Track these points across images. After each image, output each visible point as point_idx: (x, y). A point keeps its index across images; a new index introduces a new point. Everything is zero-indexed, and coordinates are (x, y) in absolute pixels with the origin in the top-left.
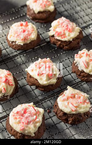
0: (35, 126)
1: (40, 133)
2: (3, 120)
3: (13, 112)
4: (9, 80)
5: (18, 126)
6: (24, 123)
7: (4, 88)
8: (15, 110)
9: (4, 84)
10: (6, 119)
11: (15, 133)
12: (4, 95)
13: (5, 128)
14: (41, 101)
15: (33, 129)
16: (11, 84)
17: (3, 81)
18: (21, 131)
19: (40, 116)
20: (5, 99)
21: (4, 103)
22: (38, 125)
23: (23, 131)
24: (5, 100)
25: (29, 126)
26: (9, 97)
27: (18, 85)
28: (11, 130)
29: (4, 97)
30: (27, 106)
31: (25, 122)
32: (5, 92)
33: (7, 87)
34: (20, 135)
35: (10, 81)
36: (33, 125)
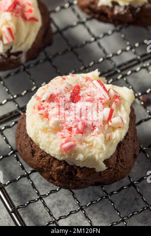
0: (108, 140)
1: (122, 161)
2: (5, 125)
3: (38, 99)
4: (24, 7)
5: (54, 139)
6: (75, 130)
7: (9, 29)
8: (44, 91)
9: (8, 16)
10: (16, 123)
11: (44, 162)
12: (9, 50)
13: (12, 149)
14: (122, 71)
15: (102, 149)
16: (29, 15)
17: (7, 8)
18: (62, 155)
19: (123, 108)
20: (11, 62)
21: (9, 75)
22: (118, 135)
23: (70, 155)
24: (12, 65)
25: (89, 138)
26: (23, 58)
27: (52, 25)
28: (33, 152)
29: (9, 56)
30: (81, 79)
31: (76, 126)
32: (11, 40)
33: (18, 25)
34: (62, 167)
35: (28, 8)
36: (102, 135)
